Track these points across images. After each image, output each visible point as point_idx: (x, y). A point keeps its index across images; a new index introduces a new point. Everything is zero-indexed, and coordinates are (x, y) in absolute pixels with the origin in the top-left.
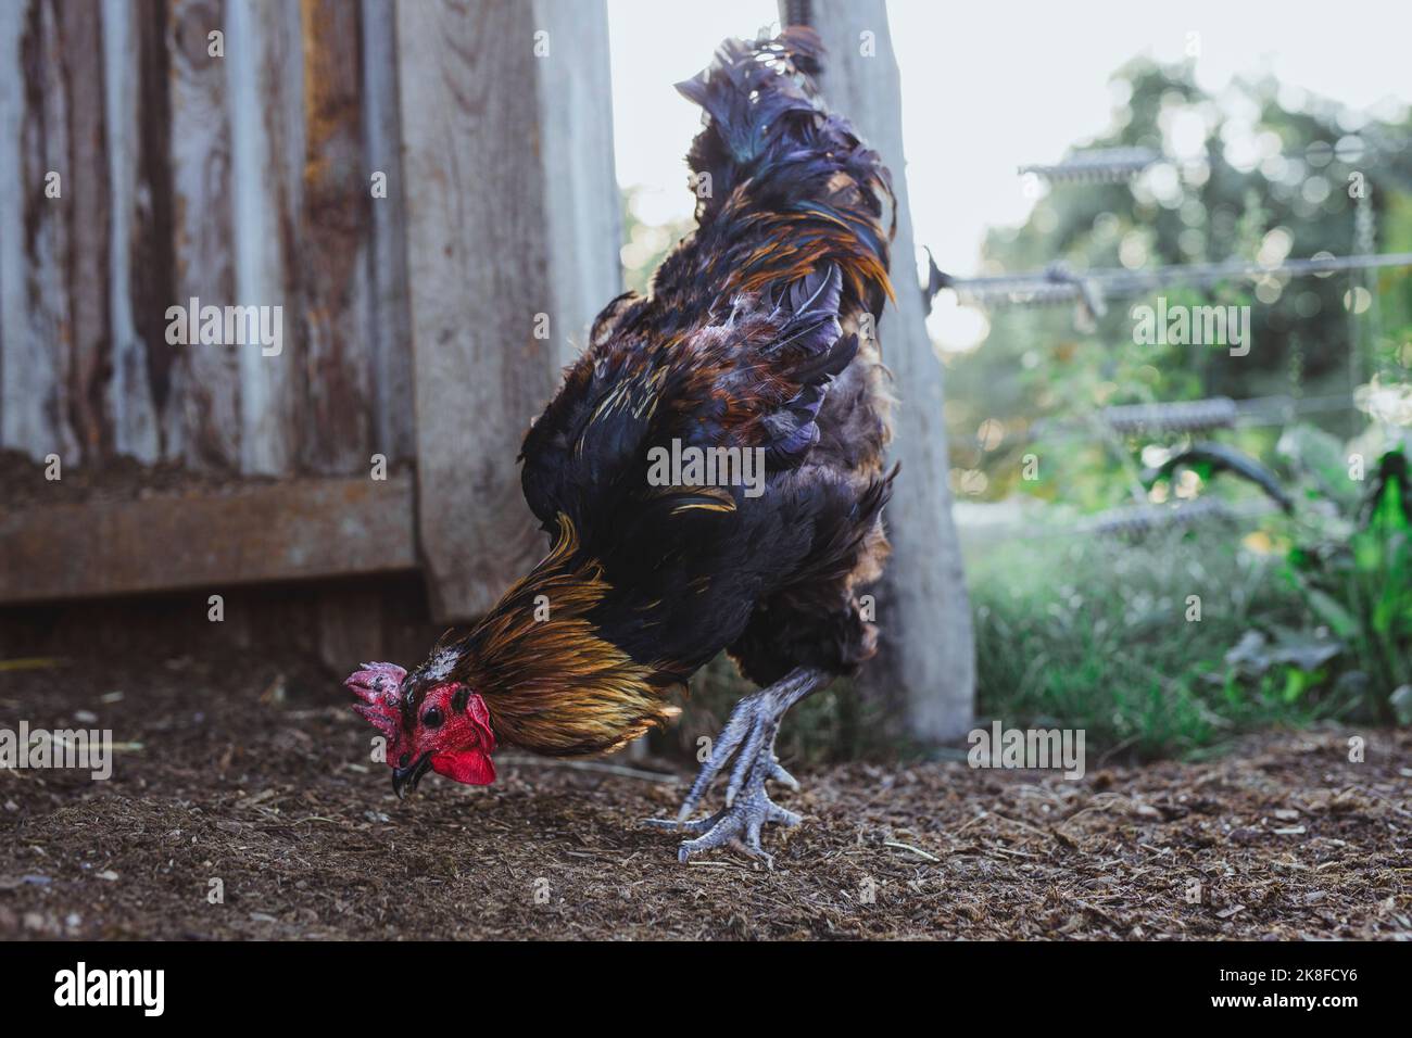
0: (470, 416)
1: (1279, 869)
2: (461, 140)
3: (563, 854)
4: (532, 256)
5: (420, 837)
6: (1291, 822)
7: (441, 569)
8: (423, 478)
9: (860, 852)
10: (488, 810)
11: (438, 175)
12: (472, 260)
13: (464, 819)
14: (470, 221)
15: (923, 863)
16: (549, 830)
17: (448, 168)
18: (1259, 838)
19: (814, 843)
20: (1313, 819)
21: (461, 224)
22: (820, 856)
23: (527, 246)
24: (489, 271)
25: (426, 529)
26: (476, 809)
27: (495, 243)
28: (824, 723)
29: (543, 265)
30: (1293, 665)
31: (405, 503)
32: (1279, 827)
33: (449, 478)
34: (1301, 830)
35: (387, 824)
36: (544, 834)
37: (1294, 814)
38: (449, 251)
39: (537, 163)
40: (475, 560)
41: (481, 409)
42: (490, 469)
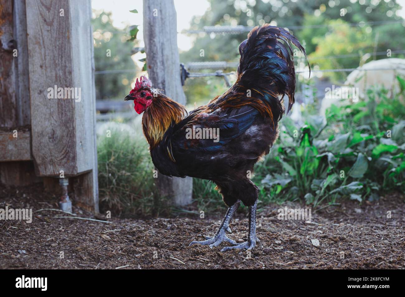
0: (47, 116)
1: (277, 265)
2: (45, 33)
3: (78, 265)
4: (67, 70)
5: (36, 260)
6: (279, 244)
7: (39, 161)
8: (33, 134)
9: (163, 261)
10: (55, 247)
11: (38, 43)
12: (49, 70)
13: (48, 251)
14: (48, 58)
15: (181, 265)
16: (73, 255)
17: (41, 41)
18: (271, 251)
19: (150, 258)
20: (285, 243)
21: (45, 59)
22: (152, 263)
23: (66, 66)
24: (54, 74)
25: (34, 149)
26: (51, 247)
27: (56, 65)
28: (150, 201)
29: (70, 73)
30: (279, 184)
31: (28, 141)
32: (276, 247)
33: (41, 134)
34: (282, 248)
35: (25, 254)
36: (72, 256)
37: (280, 242)
38: (41, 67)
39: (69, 42)
40: (49, 159)
41: (51, 114)
42: (54, 133)
